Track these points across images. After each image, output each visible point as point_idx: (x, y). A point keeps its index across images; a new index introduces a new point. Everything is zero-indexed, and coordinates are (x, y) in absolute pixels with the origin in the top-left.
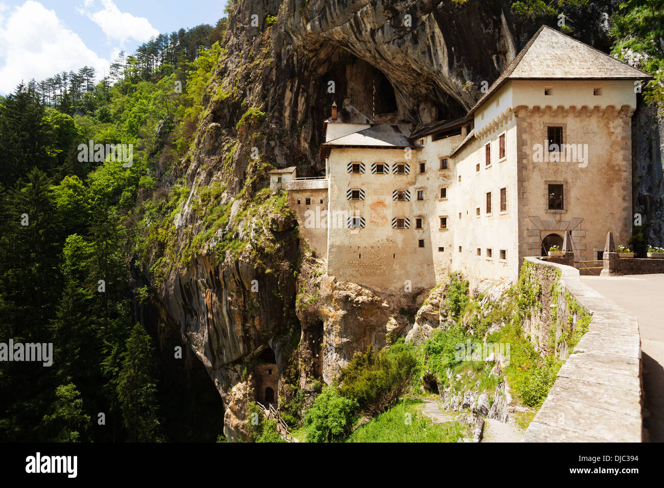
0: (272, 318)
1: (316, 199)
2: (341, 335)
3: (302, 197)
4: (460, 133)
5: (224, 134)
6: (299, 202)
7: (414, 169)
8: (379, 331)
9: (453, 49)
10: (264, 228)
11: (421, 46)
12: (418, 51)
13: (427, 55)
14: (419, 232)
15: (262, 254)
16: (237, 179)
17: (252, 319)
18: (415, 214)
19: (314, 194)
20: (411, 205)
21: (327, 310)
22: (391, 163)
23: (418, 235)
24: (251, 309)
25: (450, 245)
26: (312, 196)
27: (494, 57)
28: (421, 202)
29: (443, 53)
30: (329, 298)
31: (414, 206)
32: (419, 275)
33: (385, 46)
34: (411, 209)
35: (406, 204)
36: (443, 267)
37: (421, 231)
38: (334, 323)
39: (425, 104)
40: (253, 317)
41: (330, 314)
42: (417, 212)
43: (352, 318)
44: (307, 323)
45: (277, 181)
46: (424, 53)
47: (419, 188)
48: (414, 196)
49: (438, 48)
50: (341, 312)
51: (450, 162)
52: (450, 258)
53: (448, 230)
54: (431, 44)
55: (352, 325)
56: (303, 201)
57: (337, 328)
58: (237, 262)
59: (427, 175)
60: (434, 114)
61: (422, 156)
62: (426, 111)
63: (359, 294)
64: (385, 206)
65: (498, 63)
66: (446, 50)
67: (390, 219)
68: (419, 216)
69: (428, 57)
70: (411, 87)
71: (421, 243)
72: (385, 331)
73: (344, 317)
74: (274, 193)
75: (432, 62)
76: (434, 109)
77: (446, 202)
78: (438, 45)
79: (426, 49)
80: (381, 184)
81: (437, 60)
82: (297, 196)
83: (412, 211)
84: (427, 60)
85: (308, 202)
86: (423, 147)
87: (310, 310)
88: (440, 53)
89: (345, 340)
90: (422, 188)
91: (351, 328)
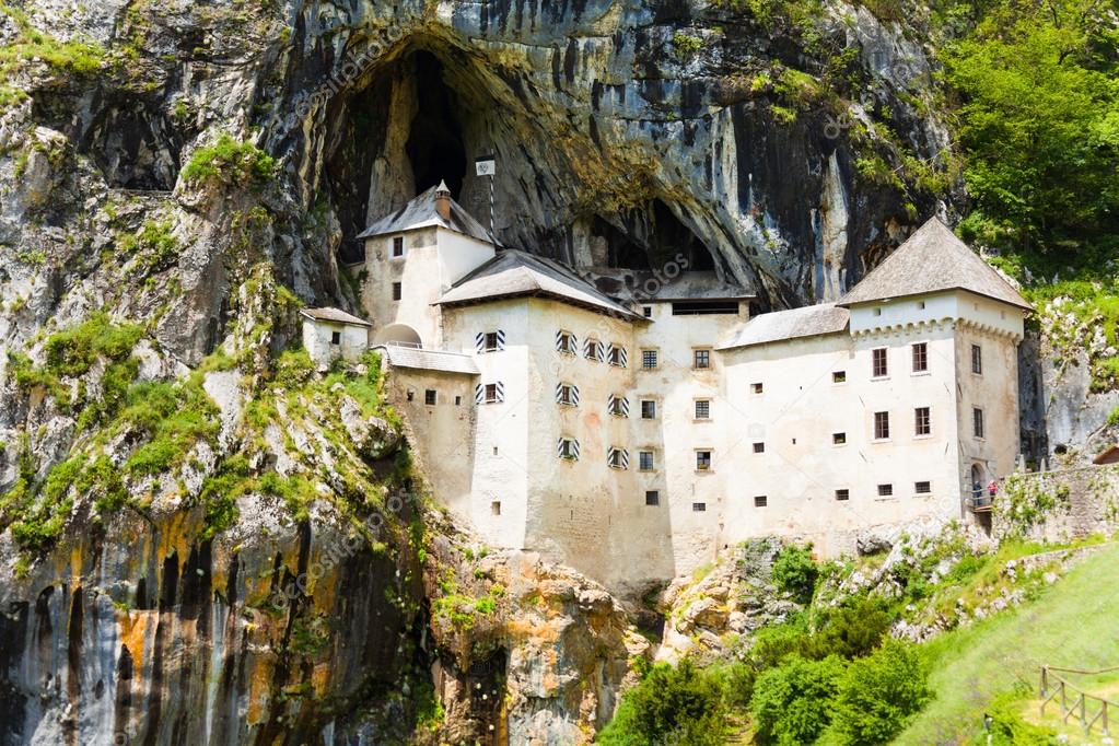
0: (363, 663)
1: (446, 392)
2: (558, 669)
3: (419, 387)
4: (737, 312)
5: (84, 172)
6: (410, 397)
7: (634, 359)
8: (616, 658)
9: (750, 176)
10: (343, 447)
11: (696, 150)
12: (689, 158)
13: (703, 169)
14: (646, 477)
15: (359, 506)
16: (201, 316)
17: (302, 673)
18: (638, 444)
19: (443, 382)
20: (630, 427)
21: (524, 622)
22: (606, 343)
23: (646, 482)
24: (301, 647)
25: (719, 499)
26: (438, 385)
27: (813, 212)
28: (649, 423)
29: (731, 176)
30: (530, 597)
31: (635, 427)
32: (648, 555)
33: (618, 123)
34: (629, 432)
35: (623, 422)
36: (705, 537)
37: (649, 474)
38: (545, 645)
39: (583, 227)
40: (307, 669)
41: (534, 630)
42: (643, 441)
43: (579, 633)
44: (472, 657)
45: (330, 339)
46: (697, 164)
47: (646, 396)
48: (635, 410)
49: (724, 167)
50: (561, 623)
51: (715, 358)
52: (720, 522)
53: (713, 472)
54: (714, 155)
55: (579, 646)
56: (420, 396)
57: (552, 655)
58: (304, 526)
59: (662, 374)
60: (602, 251)
61: (648, 337)
62: (584, 240)
63: (584, 588)
64: (599, 421)
65: (817, 222)
66: (735, 173)
67: (605, 449)
68: (647, 447)
69: (703, 174)
70: (593, 194)
71: (652, 498)
72: (625, 655)
73: (568, 631)
74: (324, 368)
75: (709, 185)
76: (601, 242)
77: (710, 424)
78: (725, 160)
79: (704, 160)
80: (595, 380)
81: (720, 184)
82: (408, 383)
83: (631, 436)
84: (702, 178)
85: (430, 397)
86: (652, 322)
87: (485, 627)
88: (726, 174)
89: (566, 678)
90: (650, 395)
91: (576, 654)
